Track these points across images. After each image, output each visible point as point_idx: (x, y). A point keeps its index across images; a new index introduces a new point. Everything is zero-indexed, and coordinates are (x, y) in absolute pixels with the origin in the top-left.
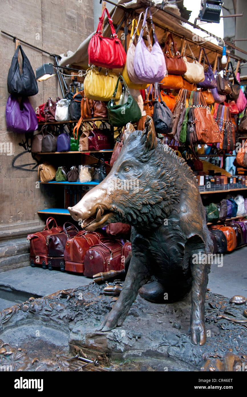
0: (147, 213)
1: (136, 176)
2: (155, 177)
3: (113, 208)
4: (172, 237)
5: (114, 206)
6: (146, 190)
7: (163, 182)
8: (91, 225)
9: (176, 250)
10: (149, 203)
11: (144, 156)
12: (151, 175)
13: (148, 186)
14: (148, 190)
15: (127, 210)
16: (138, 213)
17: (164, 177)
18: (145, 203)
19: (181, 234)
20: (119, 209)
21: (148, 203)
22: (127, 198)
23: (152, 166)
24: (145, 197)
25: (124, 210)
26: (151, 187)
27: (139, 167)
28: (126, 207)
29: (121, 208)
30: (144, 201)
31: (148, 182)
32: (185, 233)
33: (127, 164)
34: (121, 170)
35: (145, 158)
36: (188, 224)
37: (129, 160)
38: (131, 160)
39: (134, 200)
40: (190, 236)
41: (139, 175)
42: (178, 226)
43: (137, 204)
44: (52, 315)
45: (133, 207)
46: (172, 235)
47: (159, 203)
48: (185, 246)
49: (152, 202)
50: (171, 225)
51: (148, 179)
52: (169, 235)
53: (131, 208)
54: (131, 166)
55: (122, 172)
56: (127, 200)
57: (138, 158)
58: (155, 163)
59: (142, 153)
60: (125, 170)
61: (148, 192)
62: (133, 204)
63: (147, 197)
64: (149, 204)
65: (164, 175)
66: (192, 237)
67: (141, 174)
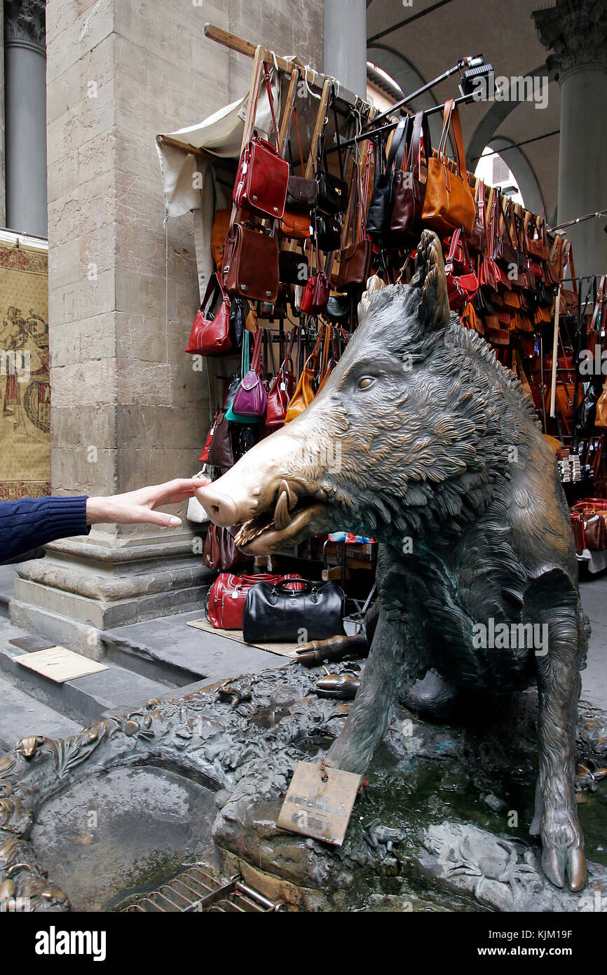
0: (421, 507)
1: (391, 400)
2: (445, 406)
3: (324, 490)
4: (489, 573)
5: (326, 484)
6: (418, 442)
7: (466, 420)
8: (261, 539)
9: (498, 608)
10: (428, 478)
11: (414, 347)
12: (434, 400)
13: (425, 429)
14: (426, 440)
15: (366, 497)
16: (396, 508)
17: (471, 404)
18: (418, 478)
19: (514, 565)
20: (342, 494)
21: (424, 479)
22: (364, 464)
23: (435, 373)
24: (415, 460)
25: (356, 496)
26: (432, 434)
27: (400, 375)
28: (363, 490)
29: (349, 490)
30: (415, 471)
31: (424, 417)
32: (527, 566)
33: (367, 370)
34: (350, 386)
35: (418, 351)
36: (536, 538)
37: (373, 358)
38: (378, 358)
39: (385, 468)
40: (540, 573)
41: (399, 398)
42: (505, 545)
43: (394, 482)
44: (190, 748)
45: (382, 490)
46: (490, 568)
47: (454, 479)
48: (524, 598)
49: (438, 476)
50: (486, 540)
51: (424, 411)
52: (478, 567)
53: (376, 492)
54: (377, 375)
55: (352, 390)
56: (364, 468)
57: (398, 351)
58: (446, 365)
59: (409, 337)
60: (361, 386)
61: (425, 447)
62: (383, 481)
63: (422, 461)
64: (429, 481)
65: (469, 398)
66: (546, 574)
67: (406, 396)
